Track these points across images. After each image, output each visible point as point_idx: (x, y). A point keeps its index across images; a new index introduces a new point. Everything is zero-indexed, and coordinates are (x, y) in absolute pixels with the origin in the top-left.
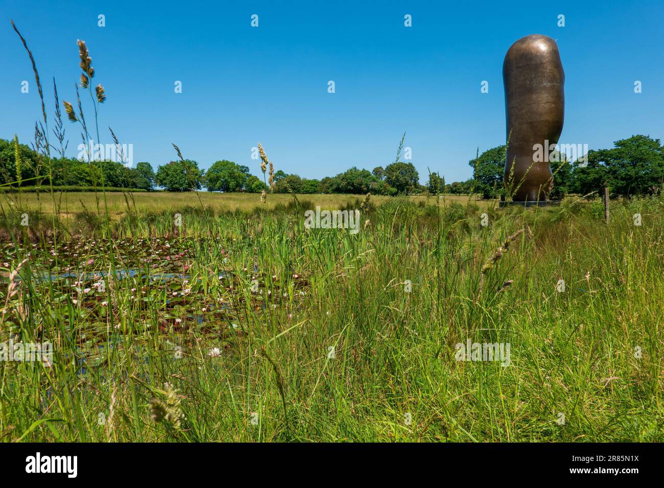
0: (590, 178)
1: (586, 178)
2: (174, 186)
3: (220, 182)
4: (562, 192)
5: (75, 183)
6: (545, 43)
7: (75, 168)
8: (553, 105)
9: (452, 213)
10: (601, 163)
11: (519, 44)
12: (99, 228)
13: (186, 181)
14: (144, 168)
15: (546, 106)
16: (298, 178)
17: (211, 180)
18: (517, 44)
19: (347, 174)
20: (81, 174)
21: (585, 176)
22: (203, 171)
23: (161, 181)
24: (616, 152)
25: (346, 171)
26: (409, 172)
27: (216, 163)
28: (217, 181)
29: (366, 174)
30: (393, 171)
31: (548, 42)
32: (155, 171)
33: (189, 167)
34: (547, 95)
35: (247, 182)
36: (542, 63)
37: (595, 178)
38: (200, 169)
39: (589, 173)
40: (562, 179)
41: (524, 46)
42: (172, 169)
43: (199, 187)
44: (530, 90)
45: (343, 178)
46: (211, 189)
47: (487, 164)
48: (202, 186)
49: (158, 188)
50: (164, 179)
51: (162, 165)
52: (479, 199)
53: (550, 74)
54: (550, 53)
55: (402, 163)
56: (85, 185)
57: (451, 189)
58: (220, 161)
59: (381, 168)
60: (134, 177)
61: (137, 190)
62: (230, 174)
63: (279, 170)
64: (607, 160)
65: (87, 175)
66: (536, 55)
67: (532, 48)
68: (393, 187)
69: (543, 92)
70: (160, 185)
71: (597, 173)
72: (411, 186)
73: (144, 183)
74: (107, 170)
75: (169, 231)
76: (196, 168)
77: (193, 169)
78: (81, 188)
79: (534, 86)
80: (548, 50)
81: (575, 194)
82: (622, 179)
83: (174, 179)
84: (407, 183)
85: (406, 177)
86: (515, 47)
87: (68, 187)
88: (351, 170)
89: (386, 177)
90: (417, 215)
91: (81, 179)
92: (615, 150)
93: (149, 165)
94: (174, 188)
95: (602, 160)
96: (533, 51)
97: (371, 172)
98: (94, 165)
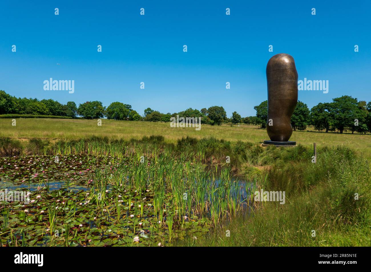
0: (319, 118)
1: (317, 118)
2: (88, 116)
3: (114, 114)
4: (305, 125)
5: (30, 113)
6: (288, 58)
7: (31, 104)
8: (292, 91)
9: (238, 147)
10: (326, 110)
11: (274, 58)
12: (43, 148)
13: (95, 113)
14: (71, 105)
15: (288, 92)
16: (159, 113)
17: (109, 113)
18: (273, 58)
19: (187, 112)
20: (34, 108)
21: (317, 117)
22: (105, 107)
23: (81, 113)
24: (333, 104)
25: (186, 110)
26: (221, 111)
27: (113, 103)
28: (113, 114)
29: (197, 112)
30: (212, 111)
31: (289, 58)
32: (78, 107)
33: (97, 105)
34: (288, 86)
35: (130, 114)
36: (286, 69)
37: (322, 118)
38: (104, 106)
39: (319, 116)
40: (305, 118)
41: (277, 59)
42: (87, 106)
43: (102, 117)
44: (280, 83)
45: (184, 114)
46: (109, 118)
47: (264, 109)
48: (104, 116)
49: (79, 116)
50: (82, 111)
51: (82, 103)
52: (259, 128)
53: (290, 75)
54: (290, 64)
55: (217, 107)
56: (36, 114)
57: (245, 121)
58: (115, 102)
59: (205, 109)
60: (65, 110)
61: (67, 117)
62: (120, 110)
63: (148, 107)
64: (329, 109)
65: (38, 108)
66: (283, 65)
67: (281, 61)
68: (212, 119)
69: (286, 84)
70: (80, 115)
71: (323, 116)
72: (222, 119)
73: (71, 113)
74: (50, 106)
75: (82, 150)
76: (101, 106)
77: (99, 106)
78: (34, 116)
79: (282, 81)
80: (289, 62)
81: (312, 126)
82: (337, 119)
83: (88, 112)
84: (220, 118)
85: (219, 115)
86: (272, 59)
87: (26, 115)
88: (189, 109)
89: (208, 114)
90: (219, 148)
91: (35, 111)
92: (333, 103)
93: (74, 103)
94: (88, 117)
95: (326, 109)
96: (281, 63)
97: (200, 111)
98: (42, 103)
